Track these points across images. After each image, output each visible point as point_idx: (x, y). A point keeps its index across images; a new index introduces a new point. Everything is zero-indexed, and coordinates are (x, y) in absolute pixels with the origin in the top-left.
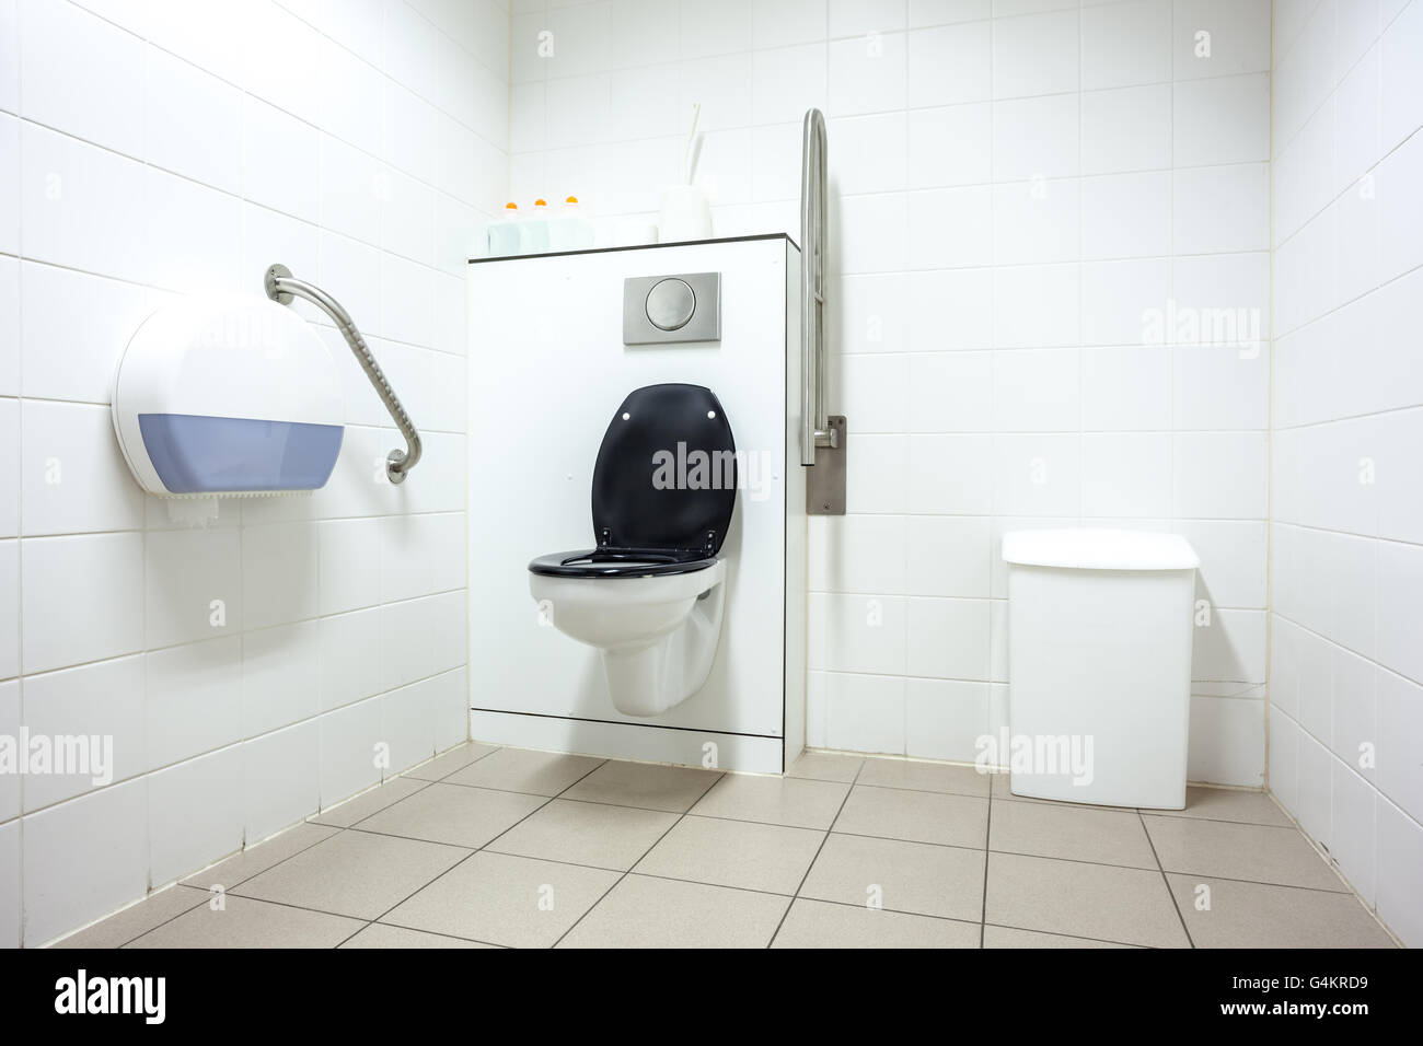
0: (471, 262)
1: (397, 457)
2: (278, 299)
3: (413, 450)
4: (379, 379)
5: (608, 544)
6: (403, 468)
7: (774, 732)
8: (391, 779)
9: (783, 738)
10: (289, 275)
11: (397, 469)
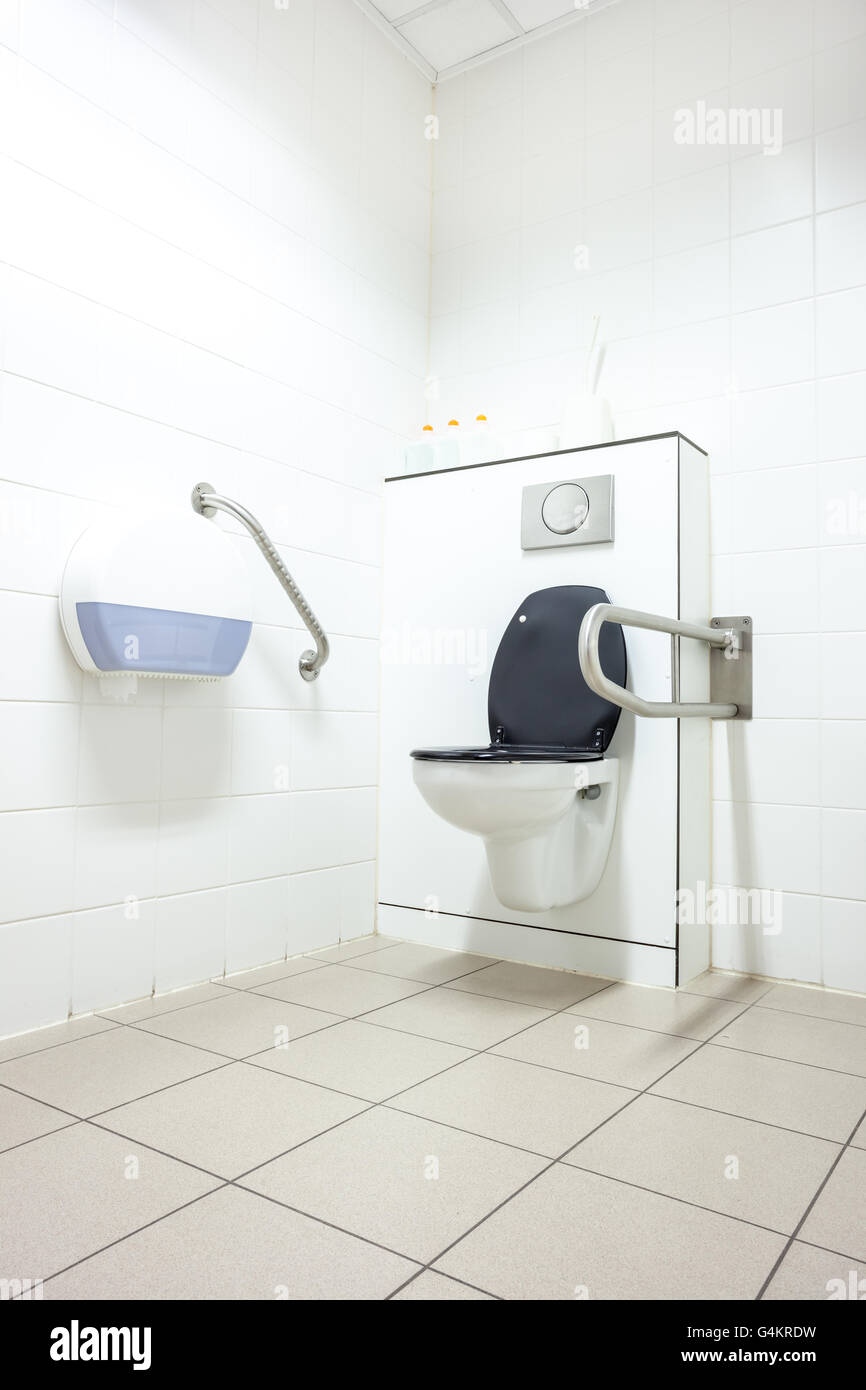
0: (387, 480)
1: (310, 657)
2: (202, 513)
3: (321, 651)
4: (288, 581)
5: (502, 742)
6: (315, 667)
7: (667, 942)
8: (295, 957)
9: (677, 949)
10: (213, 492)
11: (308, 668)
